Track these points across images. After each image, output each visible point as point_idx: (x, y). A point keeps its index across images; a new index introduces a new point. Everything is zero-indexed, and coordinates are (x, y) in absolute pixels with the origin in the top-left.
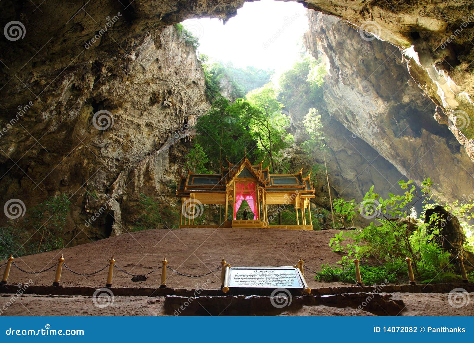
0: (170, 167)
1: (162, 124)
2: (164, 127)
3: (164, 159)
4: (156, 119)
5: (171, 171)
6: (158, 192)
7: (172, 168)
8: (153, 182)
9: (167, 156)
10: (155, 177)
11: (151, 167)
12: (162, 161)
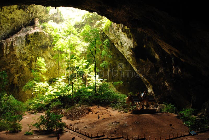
0: (26, 46)
1: (20, 20)
2: (21, 22)
3: (22, 41)
4: (17, 17)
5: (26, 48)
6: (18, 58)
7: (27, 46)
8: (15, 52)
9: (24, 39)
10: (16, 49)
11: (14, 44)
12: (21, 42)
